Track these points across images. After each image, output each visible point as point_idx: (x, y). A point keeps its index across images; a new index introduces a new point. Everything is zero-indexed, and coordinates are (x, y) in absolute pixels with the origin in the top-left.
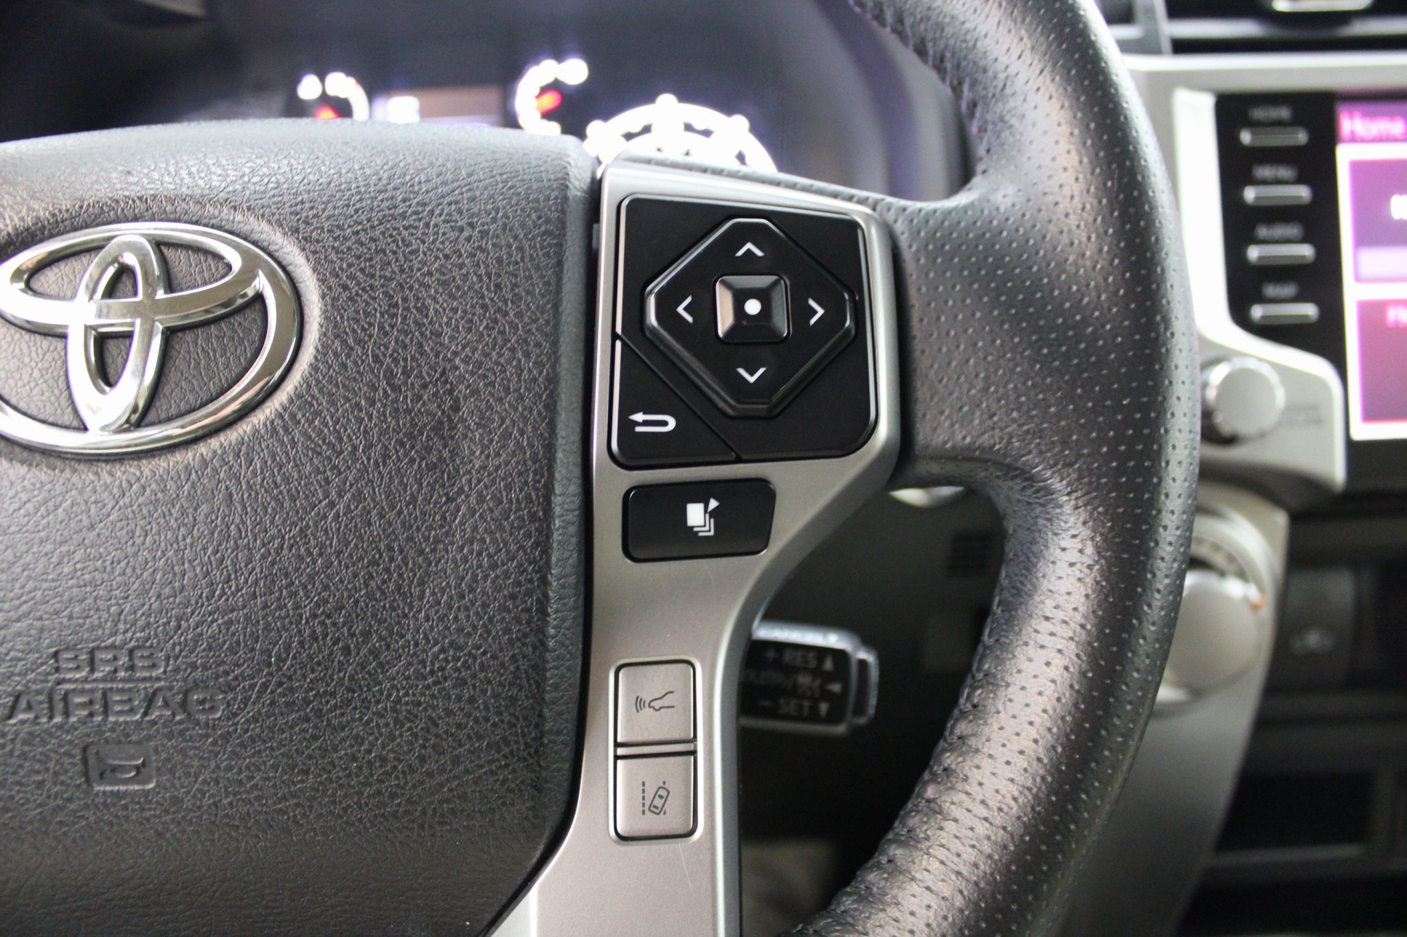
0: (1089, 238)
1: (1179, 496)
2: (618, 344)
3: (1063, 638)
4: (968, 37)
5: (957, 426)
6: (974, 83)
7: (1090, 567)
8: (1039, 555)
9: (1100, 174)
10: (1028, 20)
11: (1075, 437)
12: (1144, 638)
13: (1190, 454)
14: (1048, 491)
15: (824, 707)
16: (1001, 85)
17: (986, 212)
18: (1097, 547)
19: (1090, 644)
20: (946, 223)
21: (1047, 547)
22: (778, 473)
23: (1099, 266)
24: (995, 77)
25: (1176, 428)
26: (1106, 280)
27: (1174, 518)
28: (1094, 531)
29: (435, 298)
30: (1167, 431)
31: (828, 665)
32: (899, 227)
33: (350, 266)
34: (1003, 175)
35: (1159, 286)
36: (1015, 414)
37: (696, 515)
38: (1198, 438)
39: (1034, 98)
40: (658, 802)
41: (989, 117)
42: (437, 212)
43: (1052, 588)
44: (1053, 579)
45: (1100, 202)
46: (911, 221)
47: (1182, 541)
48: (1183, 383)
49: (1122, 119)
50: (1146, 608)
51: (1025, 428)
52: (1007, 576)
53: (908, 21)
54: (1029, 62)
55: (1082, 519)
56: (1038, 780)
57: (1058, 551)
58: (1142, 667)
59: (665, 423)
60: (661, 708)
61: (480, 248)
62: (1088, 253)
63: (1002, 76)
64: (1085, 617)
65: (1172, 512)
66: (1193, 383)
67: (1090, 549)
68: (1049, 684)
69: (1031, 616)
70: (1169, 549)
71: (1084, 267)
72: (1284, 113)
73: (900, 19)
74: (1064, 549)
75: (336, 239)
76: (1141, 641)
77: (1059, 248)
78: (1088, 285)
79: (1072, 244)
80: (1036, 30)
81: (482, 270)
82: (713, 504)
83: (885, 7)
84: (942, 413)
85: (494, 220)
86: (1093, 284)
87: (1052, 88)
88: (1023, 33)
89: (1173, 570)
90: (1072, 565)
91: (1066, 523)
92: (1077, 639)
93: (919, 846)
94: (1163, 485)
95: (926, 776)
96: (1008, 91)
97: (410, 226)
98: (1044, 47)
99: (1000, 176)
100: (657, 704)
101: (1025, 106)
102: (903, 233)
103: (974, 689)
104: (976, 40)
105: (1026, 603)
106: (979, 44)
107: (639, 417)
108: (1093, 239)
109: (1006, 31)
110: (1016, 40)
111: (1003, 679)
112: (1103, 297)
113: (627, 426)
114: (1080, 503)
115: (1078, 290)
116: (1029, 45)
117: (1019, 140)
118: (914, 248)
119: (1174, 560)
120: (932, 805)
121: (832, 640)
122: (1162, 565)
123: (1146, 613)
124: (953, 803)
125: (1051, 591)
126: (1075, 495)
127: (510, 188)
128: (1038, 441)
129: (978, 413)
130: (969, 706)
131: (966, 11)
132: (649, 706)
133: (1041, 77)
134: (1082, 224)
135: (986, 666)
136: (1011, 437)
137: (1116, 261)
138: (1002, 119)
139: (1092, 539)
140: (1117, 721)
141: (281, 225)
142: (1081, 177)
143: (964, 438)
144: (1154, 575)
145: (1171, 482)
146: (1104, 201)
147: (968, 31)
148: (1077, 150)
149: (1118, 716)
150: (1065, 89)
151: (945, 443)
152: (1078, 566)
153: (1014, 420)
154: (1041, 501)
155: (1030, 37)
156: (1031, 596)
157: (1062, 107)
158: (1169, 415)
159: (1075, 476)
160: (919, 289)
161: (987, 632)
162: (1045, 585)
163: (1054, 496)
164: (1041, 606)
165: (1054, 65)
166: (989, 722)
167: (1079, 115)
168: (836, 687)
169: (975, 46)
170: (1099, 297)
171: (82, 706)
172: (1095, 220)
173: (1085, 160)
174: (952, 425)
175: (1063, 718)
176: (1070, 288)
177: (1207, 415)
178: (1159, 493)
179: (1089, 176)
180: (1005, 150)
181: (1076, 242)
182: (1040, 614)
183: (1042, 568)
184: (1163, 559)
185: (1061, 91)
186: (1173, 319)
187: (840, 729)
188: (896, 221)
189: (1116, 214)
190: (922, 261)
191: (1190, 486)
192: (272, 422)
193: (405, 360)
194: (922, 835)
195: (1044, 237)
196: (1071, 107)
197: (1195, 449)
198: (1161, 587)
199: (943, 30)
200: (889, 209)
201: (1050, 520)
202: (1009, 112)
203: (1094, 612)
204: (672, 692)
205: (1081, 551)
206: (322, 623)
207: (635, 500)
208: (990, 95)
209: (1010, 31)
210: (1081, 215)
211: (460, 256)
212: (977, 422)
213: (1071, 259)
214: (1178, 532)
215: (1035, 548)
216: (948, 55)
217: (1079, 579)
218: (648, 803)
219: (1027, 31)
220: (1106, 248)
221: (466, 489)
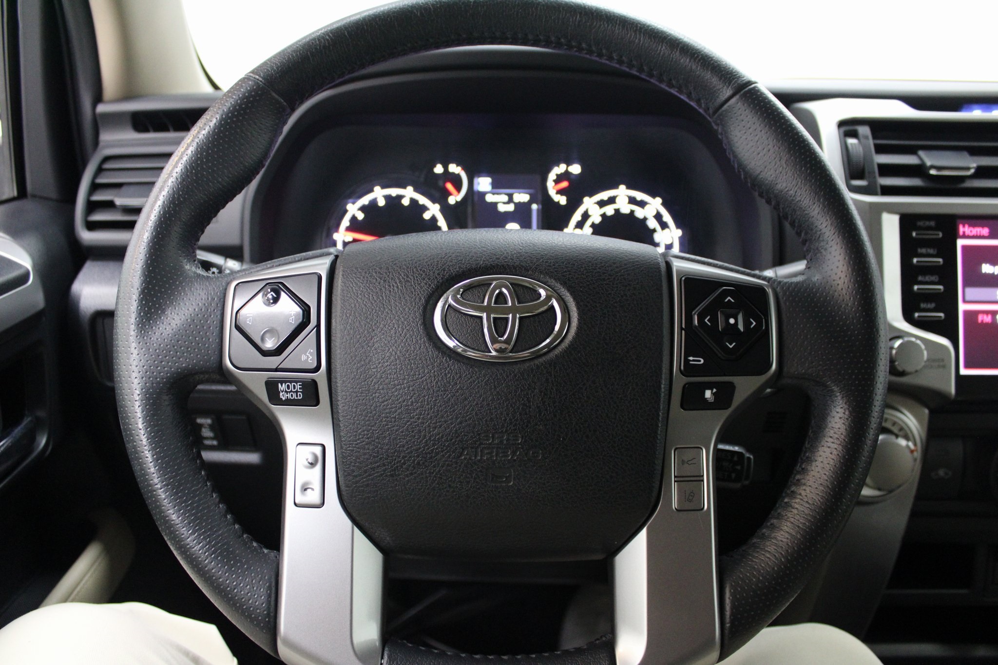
0: (850, 299)
1: (880, 395)
2: (683, 332)
3: (837, 444)
4: (806, 216)
5: (799, 366)
6: (806, 233)
7: (847, 419)
8: (828, 414)
9: (855, 275)
10: (830, 213)
11: (843, 372)
12: (867, 445)
13: (885, 380)
14: (832, 391)
15: (733, 475)
16: (818, 236)
17: (811, 285)
18: (850, 412)
19: (847, 446)
20: (796, 289)
21: (831, 411)
22: (737, 380)
23: (853, 309)
24: (816, 233)
25: (880, 370)
26: (856, 314)
27: (878, 403)
28: (849, 406)
29: (619, 312)
30: (876, 371)
31: (735, 459)
32: (778, 289)
33: (587, 298)
34: (817, 271)
35: (875, 318)
36: (821, 363)
37: (708, 394)
38: (888, 374)
39: (831, 243)
40: (691, 498)
41: (812, 246)
42: (616, 279)
43: (833, 426)
44: (833, 423)
45: (855, 286)
46: (783, 288)
47: (881, 411)
48: (883, 354)
49: (864, 254)
50: (867, 434)
51: (825, 368)
52: (815, 422)
53: (781, 206)
54: (829, 229)
55: (845, 401)
56: (828, 494)
57: (835, 413)
58: (865, 455)
59: (700, 361)
60: (691, 464)
61: (634, 294)
62: (850, 304)
63: (819, 233)
64: (845, 437)
65: (878, 401)
66: (886, 354)
67: (847, 413)
68: (832, 460)
69: (825, 437)
70: (876, 414)
71: (848, 309)
72: (932, 223)
73: (778, 204)
74: (838, 412)
75: (581, 287)
76: (865, 446)
77: (839, 302)
78: (849, 316)
79: (844, 300)
80: (832, 217)
81: (635, 302)
82: (715, 390)
83: (772, 200)
84: (794, 361)
85: (638, 283)
86: (851, 316)
87: (838, 240)
88: (828, 218)
89: (877, 422)
90: (840, 418)
91: (839, 403)
92: (842, 444)
93: (783, 518)
94: (875, 390)
95: (784, 495)
96: (821, 239)
97: (607, 284)
98: (836, 225)
99: (816, 271)
100: (690, 462)
101: (827, 246)
102: (780, 293)
103: (802, 463)
104: (809, 218)
105: (823, 431)
106: (810, 219)
107: (691, 358)
108: (852, 299)
109: (821, 216)
110: (825, 221)
111: (814, 459)
112: (855, 321)
113: (687, 361)
114: (844, 395)
115: (845, 318)
116: (830, 223)
117: (824, 259)
118: (784, 299)
119: (878, 418)
120: (788, 504)
121: (736, 449)
122: (873, 419)
123: (867, 436)
124: (795, 503)
125: (833, 427)
126: (842, 393)
127: (641, 271)
128: (829, 373)
129: (807, 362)
130: (800, 469)
131: (806, 206)
132: (687, 463)
133: (834, 236)
134: (848, 293)
135: (807, 454)
136: (819, 371)
137: (860, 308)
138: (817, 249)
139: (848, 409)
140: (856, 474)
141: (559, 281)
142: (848, 275)
143: (802, 370)
144: (871, 423)
145: (877, 390)
146: (856, 285)
147: (806, 214)
148: (847, 265)
149: (857, 473)
150: (843, 242)
151: (795, 372)
152: (843, 418)
153: (820, 365)
154: (829, 395)
155: (830, 220)
156: (825, 429)
157: (842, 248)
158: (877, 366)
159: (842, 386)
160: (786, 314)
161: (807, 442)
162: (830, 425)
163: (835, 393)
164: (828, 433)
165: (839, 232)
166: (809, 474)
167: (848, 252)
168: (739, 467)
169: (808, 220)
170: (853, 321)
171: (488, 453)
172: (852, 292)
173: (850, 269)
174: (798, 366)
175: (837, 472)
176: (843, 317)
177: (892, 361)
178: (873, 393)
179: (851, 275)
180: (818, 261)
181: (845, 300)
182: (829, 435)
183: (829, 419)
184: (874, 417)
185: (841, 242)
186: (880, 330)
187: (738, 486)
188: (777, 288)
189: (860, 290)
190: (788, 304)
191: (884, 391)
192: (563, 354)
193: (610, 334)
194: (784, 514)
195: (833, 297)
196: (845, 249)
197: (887, 378)
198: (873, 427)
199: (795, 212)
200: (774, 283)
201: (833, 402)
202: (821, 247)
203: (848, 435)
204: (695, 458)
205: (844, 413)
206: (579, 426)
207: (686, 389)
208: (813, 239)
209: (823, 216)
210: (847, 290)
211: (627, 296)
212: (807, 365)
213: (843, 306)
214: (880, 408)
215: (827, 412)
216: (797, 221)
217: (843, 423)
218: (687, 498)
219: (829, 217)
220: (856, 303)
221: (632, 381)
